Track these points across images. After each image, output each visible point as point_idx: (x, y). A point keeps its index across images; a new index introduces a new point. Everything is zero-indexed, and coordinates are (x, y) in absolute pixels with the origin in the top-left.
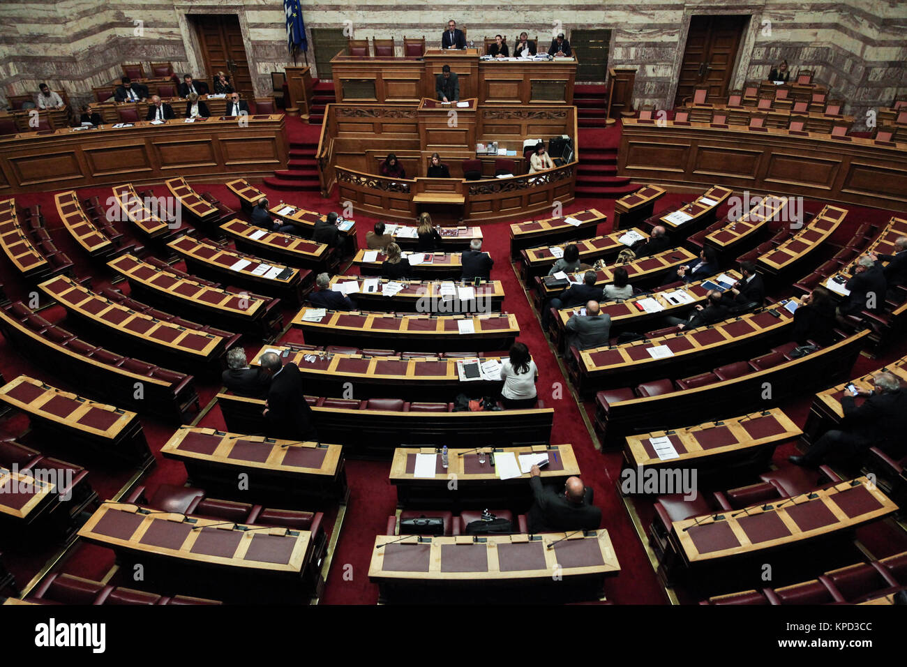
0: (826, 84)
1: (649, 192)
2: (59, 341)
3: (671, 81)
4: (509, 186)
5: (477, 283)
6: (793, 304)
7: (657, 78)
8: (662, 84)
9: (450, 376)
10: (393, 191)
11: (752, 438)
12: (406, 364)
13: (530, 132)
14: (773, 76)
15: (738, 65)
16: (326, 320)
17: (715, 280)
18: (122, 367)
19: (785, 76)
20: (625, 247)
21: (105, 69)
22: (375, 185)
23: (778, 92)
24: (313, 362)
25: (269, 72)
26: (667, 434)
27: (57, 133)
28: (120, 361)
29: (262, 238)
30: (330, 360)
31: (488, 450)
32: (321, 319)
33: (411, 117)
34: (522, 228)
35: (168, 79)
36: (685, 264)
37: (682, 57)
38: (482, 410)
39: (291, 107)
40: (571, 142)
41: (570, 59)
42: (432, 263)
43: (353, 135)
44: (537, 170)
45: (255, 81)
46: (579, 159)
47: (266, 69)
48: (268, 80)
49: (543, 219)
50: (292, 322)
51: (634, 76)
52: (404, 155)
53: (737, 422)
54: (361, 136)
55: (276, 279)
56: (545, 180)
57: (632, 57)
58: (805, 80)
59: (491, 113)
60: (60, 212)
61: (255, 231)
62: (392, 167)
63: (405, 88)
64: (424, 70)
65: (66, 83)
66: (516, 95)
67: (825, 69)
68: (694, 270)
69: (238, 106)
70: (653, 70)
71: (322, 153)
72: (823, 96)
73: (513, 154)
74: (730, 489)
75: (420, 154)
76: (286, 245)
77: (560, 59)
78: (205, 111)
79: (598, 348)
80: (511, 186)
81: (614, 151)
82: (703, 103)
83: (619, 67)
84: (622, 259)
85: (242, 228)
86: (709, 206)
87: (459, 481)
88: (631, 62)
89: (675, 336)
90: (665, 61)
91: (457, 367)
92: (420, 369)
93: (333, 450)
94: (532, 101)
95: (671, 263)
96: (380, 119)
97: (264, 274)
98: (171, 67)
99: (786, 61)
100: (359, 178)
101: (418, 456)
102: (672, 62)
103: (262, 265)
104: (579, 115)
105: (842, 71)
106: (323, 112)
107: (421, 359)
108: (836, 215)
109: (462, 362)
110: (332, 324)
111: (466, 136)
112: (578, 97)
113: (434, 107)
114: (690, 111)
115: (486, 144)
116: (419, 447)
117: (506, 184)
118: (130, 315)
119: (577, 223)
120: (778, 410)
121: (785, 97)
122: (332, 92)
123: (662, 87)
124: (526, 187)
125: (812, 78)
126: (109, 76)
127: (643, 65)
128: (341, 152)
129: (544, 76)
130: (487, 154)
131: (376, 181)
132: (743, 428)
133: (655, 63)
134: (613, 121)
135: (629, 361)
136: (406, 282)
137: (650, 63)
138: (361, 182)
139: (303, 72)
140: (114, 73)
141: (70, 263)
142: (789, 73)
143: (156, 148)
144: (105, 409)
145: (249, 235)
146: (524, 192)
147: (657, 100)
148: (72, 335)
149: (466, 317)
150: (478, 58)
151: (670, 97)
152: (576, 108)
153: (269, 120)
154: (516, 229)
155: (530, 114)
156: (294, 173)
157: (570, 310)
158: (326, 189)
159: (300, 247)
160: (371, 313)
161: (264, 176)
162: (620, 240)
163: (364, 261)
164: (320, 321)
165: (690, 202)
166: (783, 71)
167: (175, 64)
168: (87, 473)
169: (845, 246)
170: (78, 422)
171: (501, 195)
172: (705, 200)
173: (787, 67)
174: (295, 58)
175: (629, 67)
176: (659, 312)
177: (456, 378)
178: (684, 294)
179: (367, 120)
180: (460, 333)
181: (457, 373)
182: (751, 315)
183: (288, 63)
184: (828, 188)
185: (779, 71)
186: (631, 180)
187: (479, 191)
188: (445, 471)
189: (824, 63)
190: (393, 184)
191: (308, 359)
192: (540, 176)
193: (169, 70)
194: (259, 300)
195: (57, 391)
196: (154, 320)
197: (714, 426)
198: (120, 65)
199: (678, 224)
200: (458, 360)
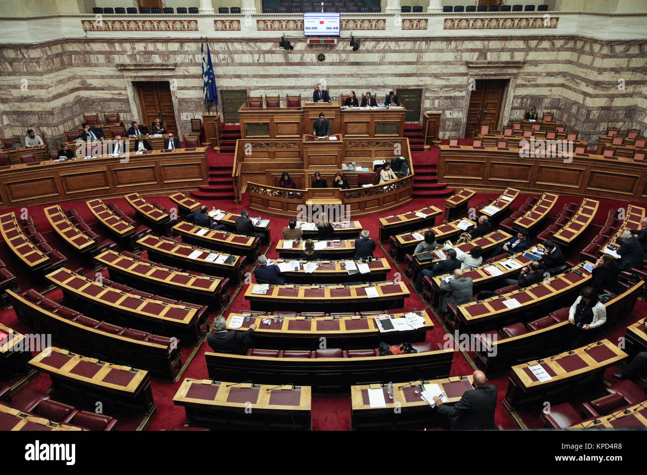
0: (561, 121)
1: (466, 193)
2: (70, 317)
3: (462, 120)
4: (370, 193)
5: (370, 261)
6: (589, 266)
7: (453, 119)
8: (457, 123)
9: (372, 329)
10: (291, 198)
11: (596, 362)
12: (338, 322)
13: (378, 155)
14: (527, 116)
15: (504, 110)
16: (270, 292)
17: (531, 252)
18: (123, 335)
19: (535, 116)
20: (462, 231)
21: (72, 119)
22: (277, 194)
23: (534, 126)
24: (269, 324)
25: (189, 119)
26: (539, 362)
27: (42, 164)
28: (120, 331)
29: (205, 235)
30: (282, 322)
31: (419, 383)
32: (266, 291)
33: (296, 147)
34: (388, 220)
35: (118, 124)
36: (507, 241)
37: (469, 105)
38: (404, 353)
39: (206, 142)
40: (407, 161)
41: (400, 108)
42: (333, 247)
43: (255, 160)
44: (386, 181)
45: (179, 125)
46: (414, 173)
47: (187, 117)
48: (188, 124)
49: (401, 214)
50: (245, 295)
51: (440, 118)
52: (294, 173)
53: (583, 351)
54: (260, 160)
55: (224, 264)
56: (394, 187)
57: (436, 106)
58: (549, 119)
59: (351, 143)
60: (51, 221)
61: (200, 229)
62: (286, 181)
63: (289, 128)
64: (303, 116)
65: (44, 129)
66: (365, 132)
67: (558, 111)
68: (514, 245)
69: (173, 142)
70: (450, 114)
71: (236, 173)
72: (563, 129)
73: (366, 170)
74: (593, 400)
75: (304, 172)
76: (225, 239)
77: (393, 107)
78: (148, 146)
79: (470, 303)
80: (373, 192)
81: (434, 166)
82: (487, 134)
83: (429, 112)
84: (463, 239)
85: (190, 228)
86: (508, 201)
87: (402, 408)
88: (436, 109)
89: (519, 292)
90: (458, 108)
91: (375, 322)
92: (349, 325)
93: (305, 390)
94: (376, 135)
95: (497, 241)
96: (274, 149)
97: (214, 260)
98: (118, 117)
99: (534, 107)
100: (265, 190)
101: (369, 390)
102: (462, 108)
103: (211, 254)
104: (410, 143)
105: (571, 113)
106: (235, 145)
107: (348, 318)
108: (593, 205)
109: (378, 318)
110: (275, 295)
111: (336, 159)
112: (407, 132)
113: (314, 140)
114: (482, 140)
115: (348, 164)
116: (368, 384)
117: (369, 191)
118: (122, 296)
119: (425, 216)
120: (606, 340)
121: (538, 130)
122: (239, 132)
123: (457, 125)
124: (382, 192)
125: (552, 117)
126: (74, 123)
127: (444, 110)
128: (247, 171)
129: (384, 118)
130: (349, 171)
131: (278, 191)
132: (588, 355)
133: (451, 109)
134: (428, 147)
135: (493, 312)
136: (320, 262)
137: (448, 109)
138: (267, 192)
139: (216, 119)
140: (77, 122)
141: (64, 259)
142: (537, 114)
143: (114, 172)
144: (122, 369)
145: (196, 232)
146: (381, 196)
147: (454, 132)
148: (79, 313)
149: (370, 285)
150: (339, 108)
151: (462, 131)
152: (408, 139)
153: (197, 151)
154: (384, 222)
155: (377, 143)
156: (213, 187)
157: (440, 277)
158: (238, 198)
159: (235, 239)
160: (301, 285)
161: (191, 190)
162: (457, 226)
163: (284, 248)
164: (265, 293)
165: (495, 199)
166: (534, 113)
167: (121, 115)
168: (116, 421)
169: (604, 225)
170: (102, 381)
171: (365, 198)
172: (504, 198)
173: (536, 110)
174: (209, 109)
175: (435, 112)
176: (501, 275)
177: (376, 330)
178: (513, 262)
179: (265, 150)
180: (369, 297)
181: (376, 326)
182: (563, 275)
183: (203, 113)
184: (578, 187)
185: (531, 114)
186: (447, 185)
187: (351, 196)
188: (391, 401)
189: (558, 108)
190: (291, 193)
191: (265, 322)
192: (390, 185)
193: (117, 119)
194: (217, 280)
195: (80, 357)
196: (142, 299)
197: (568, 355)
198: (82, 116)
199: (492, 214)
200: (375, 317)
